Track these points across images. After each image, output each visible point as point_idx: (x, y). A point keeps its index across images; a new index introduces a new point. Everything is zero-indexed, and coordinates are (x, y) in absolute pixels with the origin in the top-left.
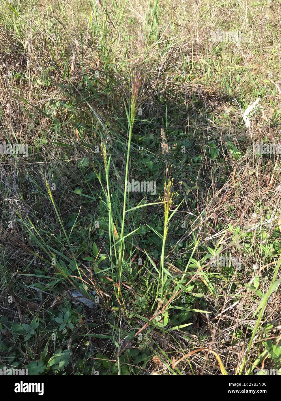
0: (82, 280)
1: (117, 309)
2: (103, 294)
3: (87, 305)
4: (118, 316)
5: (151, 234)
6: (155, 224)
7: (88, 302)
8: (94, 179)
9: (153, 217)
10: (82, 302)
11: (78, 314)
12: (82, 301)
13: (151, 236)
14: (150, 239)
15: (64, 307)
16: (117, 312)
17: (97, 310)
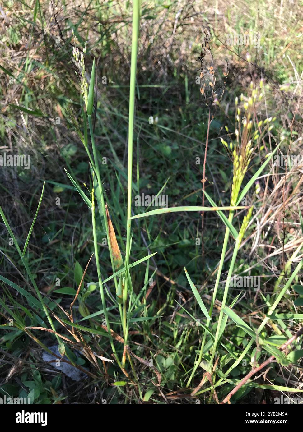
0: (57, 335)
1: (123, 383)
2: (97, 358)
3: (69, 375)
4: (124, 394)
5: (173, 252)
6: (179, 235)
7: (72, 370)
8: (84, 172)
9: (176, 226)
10: (60, 371)
11: (53, 392)
12: (61, 369)
13: (173, 254)
14: (172, 258)
15: (30, 378)
16: (124, 388)
17: (86, 384)
